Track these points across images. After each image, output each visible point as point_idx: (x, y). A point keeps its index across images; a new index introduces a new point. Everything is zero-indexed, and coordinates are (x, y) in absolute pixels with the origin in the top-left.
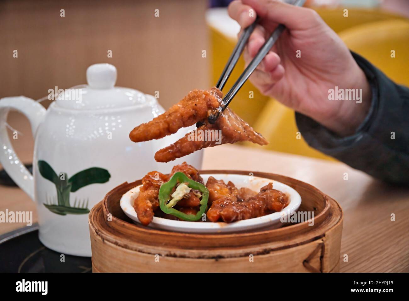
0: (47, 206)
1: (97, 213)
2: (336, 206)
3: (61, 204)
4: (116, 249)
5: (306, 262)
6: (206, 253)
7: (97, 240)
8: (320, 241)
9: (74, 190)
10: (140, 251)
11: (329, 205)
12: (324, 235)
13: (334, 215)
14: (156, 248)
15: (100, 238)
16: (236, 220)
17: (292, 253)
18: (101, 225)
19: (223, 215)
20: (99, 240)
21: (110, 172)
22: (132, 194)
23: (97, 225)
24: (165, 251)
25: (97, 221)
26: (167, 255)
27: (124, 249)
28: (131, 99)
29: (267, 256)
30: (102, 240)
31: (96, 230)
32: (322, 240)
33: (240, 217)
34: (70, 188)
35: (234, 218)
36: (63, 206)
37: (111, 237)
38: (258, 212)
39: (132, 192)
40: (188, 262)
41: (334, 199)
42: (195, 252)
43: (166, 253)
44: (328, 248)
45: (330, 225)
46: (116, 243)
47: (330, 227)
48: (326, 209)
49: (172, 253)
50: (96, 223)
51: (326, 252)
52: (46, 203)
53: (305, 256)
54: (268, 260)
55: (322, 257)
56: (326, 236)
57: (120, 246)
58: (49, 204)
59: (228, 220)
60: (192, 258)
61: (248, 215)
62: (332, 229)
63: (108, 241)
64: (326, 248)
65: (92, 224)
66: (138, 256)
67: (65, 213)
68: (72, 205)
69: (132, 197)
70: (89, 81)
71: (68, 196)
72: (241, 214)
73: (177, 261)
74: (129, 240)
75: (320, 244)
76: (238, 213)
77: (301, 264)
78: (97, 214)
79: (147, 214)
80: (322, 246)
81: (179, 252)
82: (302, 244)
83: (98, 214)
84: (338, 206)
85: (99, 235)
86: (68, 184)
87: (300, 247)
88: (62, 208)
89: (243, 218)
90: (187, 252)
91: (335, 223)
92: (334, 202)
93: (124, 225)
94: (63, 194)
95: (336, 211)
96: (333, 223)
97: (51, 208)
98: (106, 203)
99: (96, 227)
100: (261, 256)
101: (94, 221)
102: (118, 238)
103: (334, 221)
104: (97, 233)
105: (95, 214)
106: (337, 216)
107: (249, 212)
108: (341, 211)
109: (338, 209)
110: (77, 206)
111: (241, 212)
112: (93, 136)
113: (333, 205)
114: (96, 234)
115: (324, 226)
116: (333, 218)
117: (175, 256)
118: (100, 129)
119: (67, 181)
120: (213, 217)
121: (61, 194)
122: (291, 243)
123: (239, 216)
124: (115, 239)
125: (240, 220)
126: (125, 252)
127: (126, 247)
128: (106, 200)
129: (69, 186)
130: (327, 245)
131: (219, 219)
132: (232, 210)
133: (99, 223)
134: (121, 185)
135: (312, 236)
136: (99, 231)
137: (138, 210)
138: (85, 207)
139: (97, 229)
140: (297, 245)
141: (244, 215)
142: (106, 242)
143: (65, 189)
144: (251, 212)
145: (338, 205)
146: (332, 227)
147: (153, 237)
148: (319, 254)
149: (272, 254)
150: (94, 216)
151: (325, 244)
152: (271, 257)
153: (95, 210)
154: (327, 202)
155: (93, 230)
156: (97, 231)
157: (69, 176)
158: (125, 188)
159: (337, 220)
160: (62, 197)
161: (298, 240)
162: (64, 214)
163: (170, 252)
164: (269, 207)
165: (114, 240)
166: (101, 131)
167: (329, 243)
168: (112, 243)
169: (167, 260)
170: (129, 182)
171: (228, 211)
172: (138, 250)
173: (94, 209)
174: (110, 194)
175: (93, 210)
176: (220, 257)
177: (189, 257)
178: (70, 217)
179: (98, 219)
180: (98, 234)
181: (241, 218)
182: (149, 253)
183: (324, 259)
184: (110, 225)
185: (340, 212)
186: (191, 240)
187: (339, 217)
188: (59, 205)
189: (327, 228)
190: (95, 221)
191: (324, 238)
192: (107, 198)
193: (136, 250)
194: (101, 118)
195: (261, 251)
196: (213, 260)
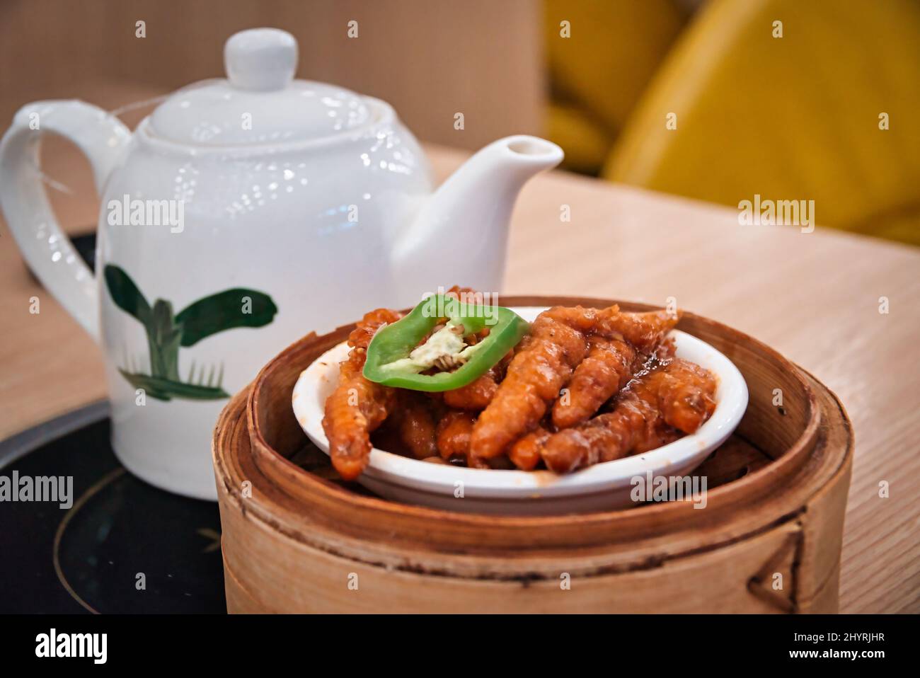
0: (127, 375)
1: (233, 423)
2: (836, 413)
3: (157, 373)
4: (275, 539)
5: (756, 582)
6: (498, 565)
7: (230, 507)
8: (792, 527)
9: (189, 341)
10: (333, 552)
11: (816, 412)
12: (804, 509)
13: (830, 443)
14: (372, 546)
15: (236, 504)
16: (584, 465)
17: (720, 564)
18: (241, 464)
19: (547, 457)
20: (233, 506)
21: (277, 300)
22: (325, 370)
23: (231, 465)
24: (396, 557)
25: (231, 450)
26: (401, 568)
27: (293, 542)
28: (332, 114)
29: (656, 573)
30: (240, 510)
31: (226, 479)
32: (800, 524)
33: (592, 456)
34: (179, 338)
35: (577, 463)
36: (163, 378)
37: (264, 507)
38: (637, 435)
39: (325, 364)
40: (454, 588)
41: (830, 389)
42: (471, 562)
43: (398, 562)
44: (812, 541)
45: (821, 476)
46: (274, 525)
47: (819, 484)
48: (810, 431)
49: (413, 562)
50: (229, 460)
51: (807, 550)
52: (124, 367)
53: (752, 568)
54: (659, 582)
55: (796, 565)
56: (809, 511)
57: (282, 532)
58: (131, 371)
59: (562, 468)
60: (463, 577)
61: (614, 449)
62: (827, 489)
63: (257, 515)
64: (807, 540)
65: (218, 461)
66: (329, 563)
67: (168, 395)
68: (184, 378)
69: (323, 378)
70: (230, 69)
71: (174, 356)
72: (596, 450)
73: (424, 584)
74: (306, 519)
75: (792, 535)
76: (584, 449)
77: (742, 588)
78: (235, 428)
79: (354, 449)
80: (798, 541)
81: (429, 560)
82: (747, 537)
83: (237, 430)
84: (840, 413)
85: (234, 495)
86: (174, 327)
87: (741, 547)
88: (161, 384)
89: (602, 459)
90: (450, 562)
91: (832, 470)
92: (830, 398)
93: (294, 477)
94: (162, 353)
95: (836, 429)
96: (827, 469)
97: (137, 380)
98: (256, 402)
99: (226, 471)
100: (639, 575)
101: (223, 453)
102: (279, 510)
103: (831, 465)
104: (229, 490)
105: (229, 427)
106: (838, 447)
107: (615, 441)
108: (848, 428)
109: (840, 421)
110: (195, 381)
111: (593, 444)
112: (239, 207)
113: (827, 407)
114: (226, 491)
115: (805, 479)
116: (829, 452)
117: (419, 570)
118: (256, 188)
119: (173, 320)
120: (524, 459)
121: (160, 350)
122: (718, 535)
123: (590, 455)
124: (273, 512)
125: (594, 463)
126: (296, 550)
127: (297, 536)
128: (257, 392)
129: (175, 333)
130: (812, 533)
131: (538, 465)
132: (570, 442)
133: (236, 459)
134: (300, 343)
135: (772, 512)
136: (234, 484)
137: (333, 436)
138: (214, 384)
139: (229, 477)
140: (733, 541)
141: (604, 449)
142: (250, 515)
143: (169, 337)
144: (620, 438)
145: (841, 409)
146: (825, 485)
147: (367, 515)
148: (790, 559)
149: (669, 569)
150: (226, 434)
151: (807, 532)
152: (665, 576)
153: (230, 416)
154: (812, 408)
155: (221, 478)
156: (230, 484)
157: (178, 306)
158: (310, 349)
159: (839, 461)
160: (161, 357)
161: (736, 527)
162: (166, 399)
163: (407, 559)
164: (667, 419)
165: (270, 516)
166: (257, 195)
167: (815, 527)
168: (265, 521)
169: (400, 581)
170: (321, 333)
171: (560, 446)
172: (327, 547)
173: (229, 413)
174: (271, 370)
175: (226, 416)
176: (536, 577)
177: (454, 576)
178: (179, 405)
179: (235, 446)
180: (232, 491)
181: (596, 458)
182: (355, 559)
183: (803, 570)
184: (261, 468)
185: (845, 432)
186: (462, 529)
187: (843, 451)
188: (154, 377)
189: (812, 487)
190: (227, 452)
191: (803, 518)
192: (261, 384)
193: (322, 548)
194: (258, 167)
195: (640, 561)
196: (517, 585)
